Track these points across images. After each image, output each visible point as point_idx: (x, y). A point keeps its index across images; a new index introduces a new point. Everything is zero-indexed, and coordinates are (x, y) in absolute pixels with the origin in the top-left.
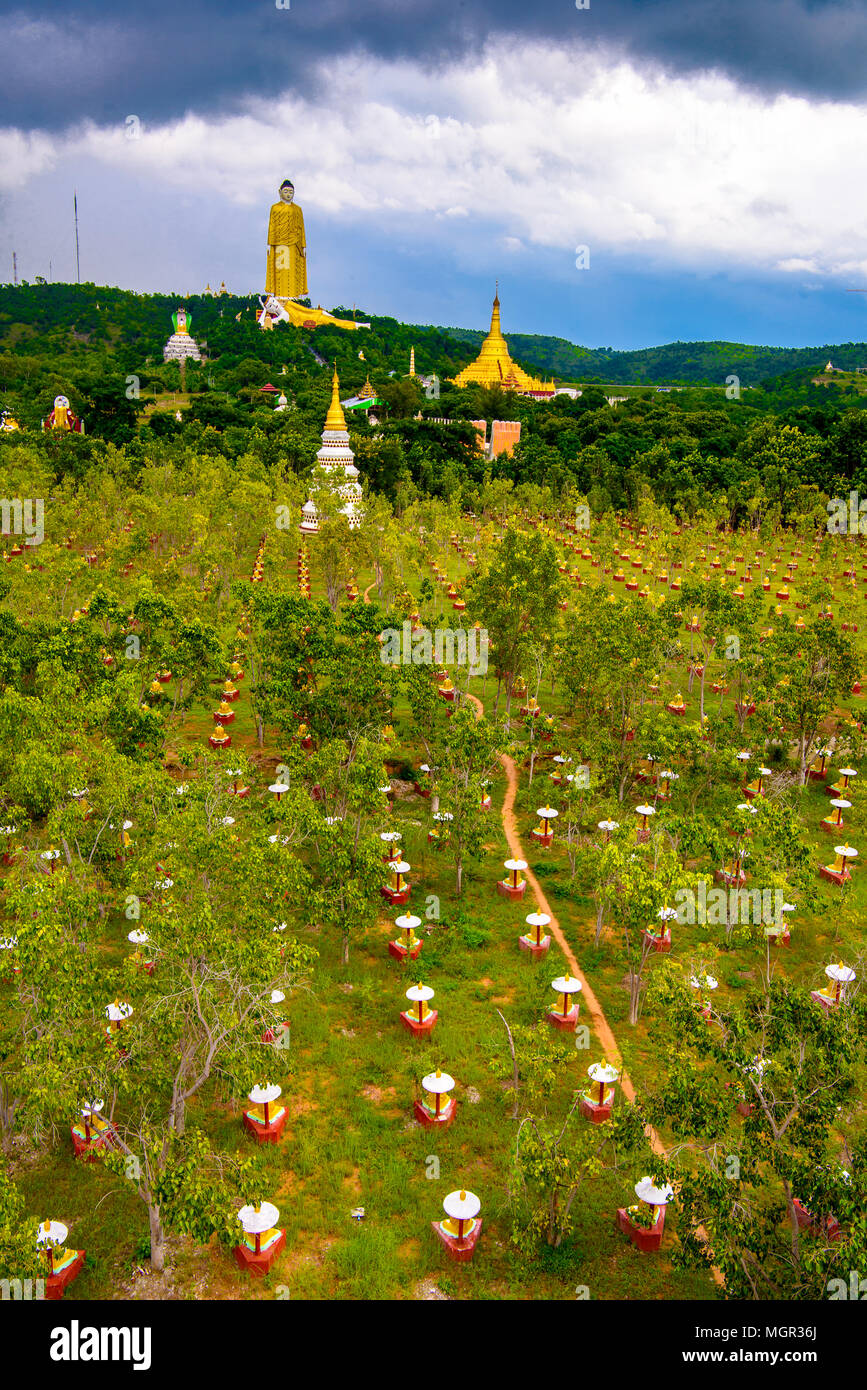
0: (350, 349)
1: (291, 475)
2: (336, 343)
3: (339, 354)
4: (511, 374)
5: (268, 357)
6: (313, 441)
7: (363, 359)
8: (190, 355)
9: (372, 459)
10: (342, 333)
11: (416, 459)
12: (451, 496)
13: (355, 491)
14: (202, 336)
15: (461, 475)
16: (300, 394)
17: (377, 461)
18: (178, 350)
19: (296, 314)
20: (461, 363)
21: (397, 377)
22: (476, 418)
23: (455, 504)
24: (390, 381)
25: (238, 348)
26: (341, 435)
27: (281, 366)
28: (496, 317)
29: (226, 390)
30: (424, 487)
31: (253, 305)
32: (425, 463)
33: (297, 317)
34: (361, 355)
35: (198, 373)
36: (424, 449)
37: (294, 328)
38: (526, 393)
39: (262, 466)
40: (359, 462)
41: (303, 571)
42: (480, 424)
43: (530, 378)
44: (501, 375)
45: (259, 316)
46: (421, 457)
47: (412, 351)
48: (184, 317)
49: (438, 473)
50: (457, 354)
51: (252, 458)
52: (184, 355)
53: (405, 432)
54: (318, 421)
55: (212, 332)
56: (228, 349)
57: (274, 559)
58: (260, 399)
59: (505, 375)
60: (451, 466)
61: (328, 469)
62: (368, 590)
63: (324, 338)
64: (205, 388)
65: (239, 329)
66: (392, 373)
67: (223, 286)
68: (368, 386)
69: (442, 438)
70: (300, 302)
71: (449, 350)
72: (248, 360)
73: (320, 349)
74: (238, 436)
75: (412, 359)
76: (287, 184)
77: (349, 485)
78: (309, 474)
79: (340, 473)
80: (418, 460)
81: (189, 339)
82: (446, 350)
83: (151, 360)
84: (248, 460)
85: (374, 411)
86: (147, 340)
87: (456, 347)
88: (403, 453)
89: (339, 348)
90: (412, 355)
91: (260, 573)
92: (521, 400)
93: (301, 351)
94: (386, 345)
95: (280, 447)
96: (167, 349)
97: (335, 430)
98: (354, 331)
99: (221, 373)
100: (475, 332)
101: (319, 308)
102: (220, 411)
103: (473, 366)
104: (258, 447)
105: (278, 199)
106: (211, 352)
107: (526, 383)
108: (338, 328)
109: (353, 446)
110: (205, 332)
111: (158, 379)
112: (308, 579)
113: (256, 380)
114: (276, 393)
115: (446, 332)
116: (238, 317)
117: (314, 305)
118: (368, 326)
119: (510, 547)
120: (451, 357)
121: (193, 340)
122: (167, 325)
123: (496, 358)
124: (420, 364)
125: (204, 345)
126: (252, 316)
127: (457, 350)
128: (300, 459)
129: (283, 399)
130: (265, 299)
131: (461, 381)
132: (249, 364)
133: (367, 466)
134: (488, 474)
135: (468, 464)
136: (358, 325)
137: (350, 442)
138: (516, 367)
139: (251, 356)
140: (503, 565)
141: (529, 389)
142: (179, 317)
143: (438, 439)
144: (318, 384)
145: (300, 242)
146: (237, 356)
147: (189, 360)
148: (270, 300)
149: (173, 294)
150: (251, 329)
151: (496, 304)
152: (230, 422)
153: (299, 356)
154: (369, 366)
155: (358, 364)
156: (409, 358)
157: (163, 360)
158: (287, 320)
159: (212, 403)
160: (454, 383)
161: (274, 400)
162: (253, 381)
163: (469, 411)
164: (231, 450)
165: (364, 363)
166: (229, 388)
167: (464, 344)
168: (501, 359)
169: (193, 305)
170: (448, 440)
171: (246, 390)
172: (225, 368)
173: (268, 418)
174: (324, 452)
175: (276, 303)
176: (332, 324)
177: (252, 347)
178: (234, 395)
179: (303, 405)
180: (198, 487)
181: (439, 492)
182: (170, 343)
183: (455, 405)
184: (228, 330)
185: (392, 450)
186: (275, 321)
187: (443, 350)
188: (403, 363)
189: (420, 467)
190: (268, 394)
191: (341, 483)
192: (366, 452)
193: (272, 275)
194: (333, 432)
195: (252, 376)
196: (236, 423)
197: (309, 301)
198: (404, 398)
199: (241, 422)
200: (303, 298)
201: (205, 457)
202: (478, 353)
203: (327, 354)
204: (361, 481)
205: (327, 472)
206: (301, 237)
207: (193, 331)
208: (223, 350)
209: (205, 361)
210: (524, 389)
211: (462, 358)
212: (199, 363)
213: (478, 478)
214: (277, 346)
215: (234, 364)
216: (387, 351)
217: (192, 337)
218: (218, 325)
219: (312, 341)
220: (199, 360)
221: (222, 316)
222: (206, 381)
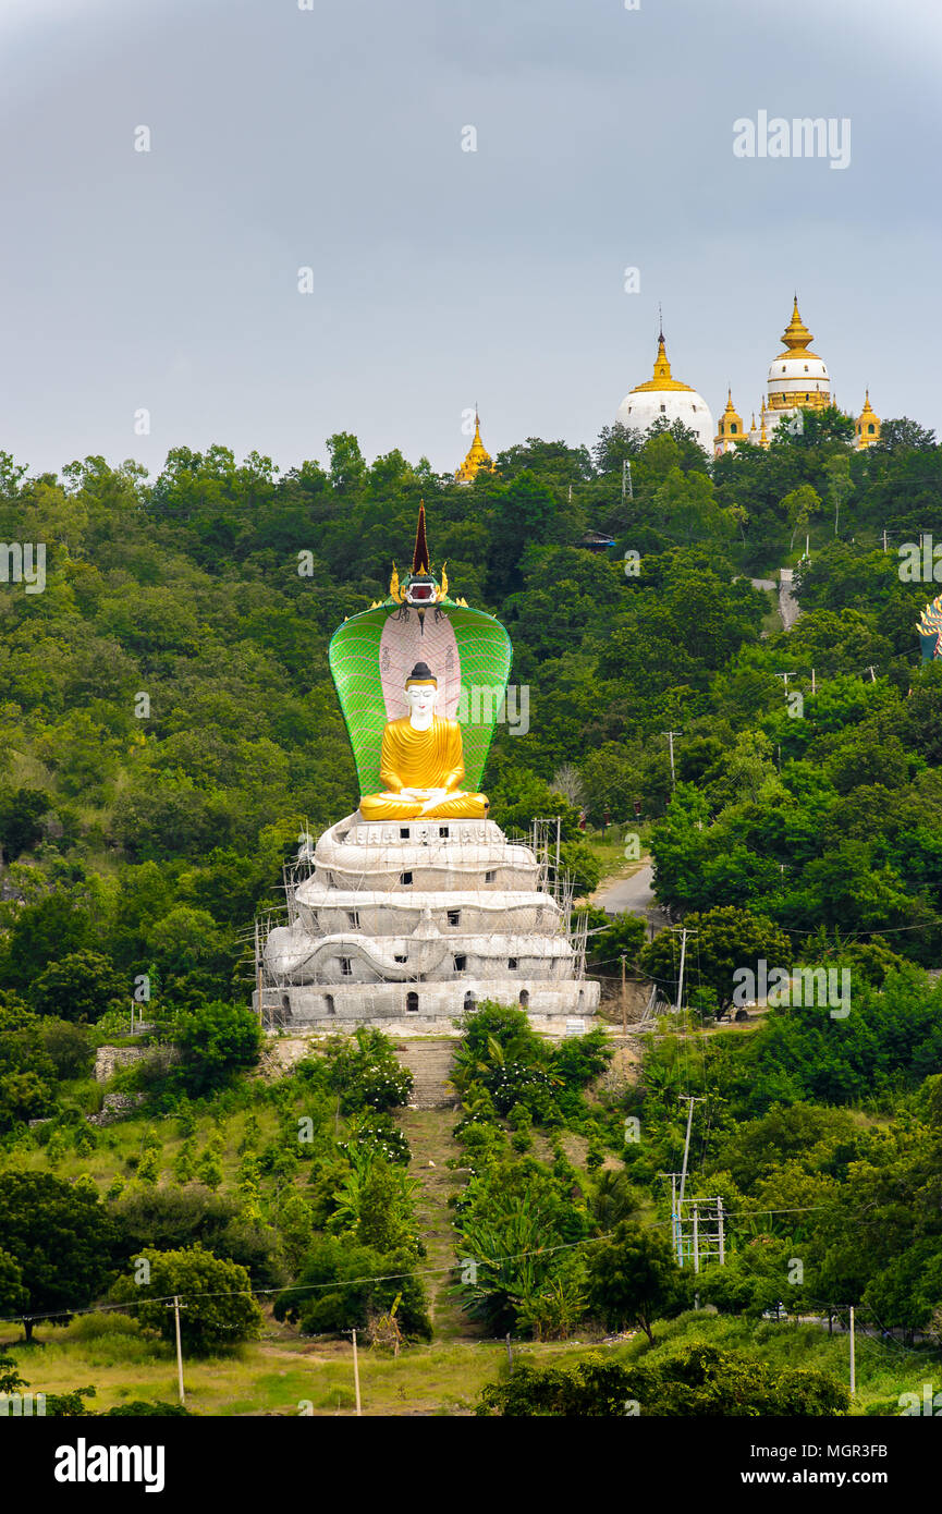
8: (500, 991)
18: (382, 950)
29: (836, 1293)
35: (575, 1148)
48: (435, 645)
52: (445, 995)
55: (695, 768)
81: (485, 843)
83: (134, 1059)
86: (107, 880)
96: (285, 949)
99: (792, 1145)
110: (631, 768)
111: (210, 1226)
122: (293, 733)
142: (398, 649)
149: (344, 447)
157: (245, 1052)
172: (827, 1090)
182: (310, 893)
184: (850, 744)
212: (583, 1061)
217: (515, 826)
220: (580, 1027)
221: (789, 613)
222: (647, 1221)
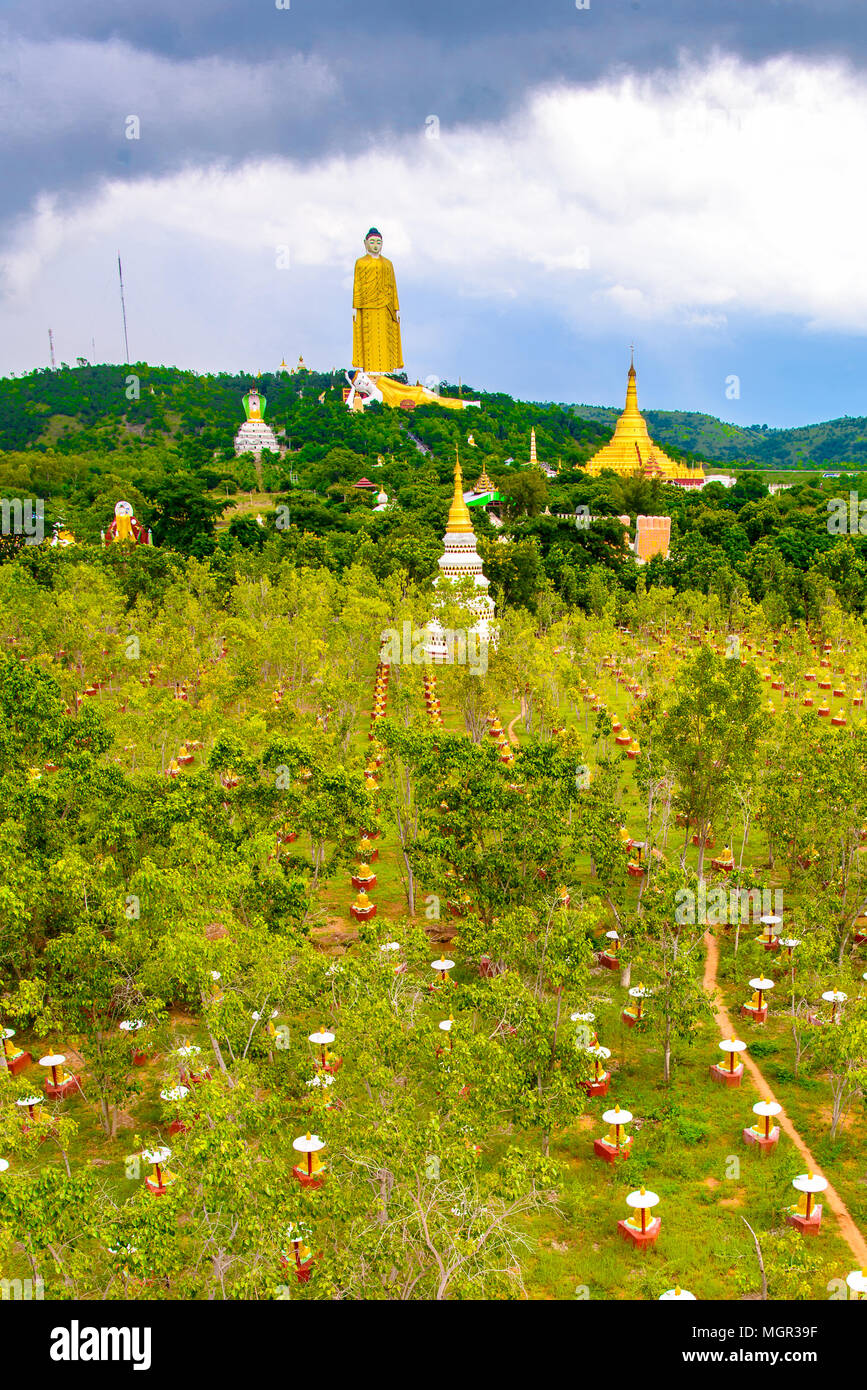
0: (457, 433)
1: (413, 589)
2: (441, 427)
3: (445, 440)
4: (652, 459)
5: (359, 445)
6: (431, 546)
7: (473, 445)
8: (266, 446)
9: (504, 566)
10: (447, 414)
11: (555, 565)
12: (604, 608)
13: (487, 606)
14: (280, 422)
15: (609, 582)
16: (402, 490)
17: (511, 569)
18: (251, 441)
19: (391, 392)
20: (591, 447)
21: (516, 465)
22: (616, 513)
23: (609, 619)
24: (509, 471)
25: (323, 435)
26: (467, 538)
27: (376, 457)
28: (632, 390)
29: (313, 488)
30: (566, 597)
31: (338, 383)
32: (566, 570)
33: (390, 395)
34: (471, 440)
35: (277, 467)
36: (565, 553)
37: (389, 409)
38: (670, 482)
39: (373, 578)
40: (491, 571)
41: (434, 704)
42: (625, 519)
43: (675, 464)
44: (640, 460)
45: (347, 396)
46: (562, 562)
47: (533, 434)
48: (256, 400)
49: (582, 580)
50: (585, 436)
51: (361, 568)
52: (259, 447)
53: (540, 532)
54: (430, 521)
55: (290, 417)
56: (311, 438)
57: (411, 691)
58: (356, 497)
59: (645, 460)
60: (598, 572)
61: (454, 580)
62: (513, 723)
63: (426, 421)
64: (287, 487)
65: (323, 413)
66: (509, 461)
67: (301, 360)
68: (485, 478)
69: (586, 539)
70: (395, 378)
71: (576, 431)
72: (337, 450)
73: (422, 434)
74: (337, 543)
75: (533, 443)
76: (374, 232)
77: (479, 598)
78: (429, 587)
79: (468, 585)
80: (557, 566)
81: (264, 427)
82: (572, 432)
83: (219, 454)
84: (357, 572)
85: (493, 507)
86: (214, 431)
87: (584, 428)
88: (540, 558)
89: (445, 432)
90: (533, 439)
91: (383, 707)
92: (668, 490)
93: (399, 437)
94: (501, 427)
95: (392, 555)
96: (238, 440)
97: (459, 532)
98: (462, 411)
99: (305, 467)
100: (604, 409)
101: (418, 385)
102: (312, 513)
103: (606, 450)
104: (367, 555)
105: (364, 252)
106: (292, 441)
107: (670, 469)
108: (441, 408)
109: (481, 551)
110: (282, 416)
111: (231, 477)
112: (439, 713)
113: (348, 474)
114: (373, 489)
115: (571, 409)
116: (321, 398)
117: (412, 380)
118: (477, 404)
119: (704, 668)
120: (579, 440)
121: (269, 428)
122: (238, 411)
123: (633, 440)
124: (543, 449)
125: (282, 433)
126: (338, 396)
127: (584, 431)
128: (417, 568)
129: (382, 497)
130: (352, 375)
131: (592, 468)
132: (339, 455)
133: (498, 575)
134: (641, 581)
135: (617, 569)
136: (465, 404)
137: (478, 546)
138: (657, 451)
139: (339, 446)
140: (697, 691)
141: (673, 477)
142: (251, 401)
143: (580, 540)
144: (422, 477)
145: (392, 304)
146: (322, 446)
147: (266, 452)
148: (359, 376)
149: (242, 372)
150: (339, 413)
151: (632, 373)
152: (324, 526)
153: (396, 443)
154: (481, 453)
155: (468, 452)
156: (529, 443)
157: (234, 454)
158: (380, 400)
159: (303, 504)
160: (584, 471)
161: (371, 498)
162: (344, 475)
163: (606, 504)
164: (333, 561)
165: (476, 450)
166: (317, 485)
167: (593, 425)
168: (640, 441)
169: (265, 385)
170: (590, 540)
171: (337, 487)
172: (309, 461)
173: (370, 520)
174: (446, 560)
175: (366, 380)
176: (435, 404)
177: (340, 435)
178: (322, 493)
179: (406, 503)
180: (300, 606)
181: (583, 604)
182: (241, 433)
183: (588, 498)
184: (311, 415)
185: (528, 554)
186: (367, 401)
187: (568, 431)
188: (521, 449)
189: (560, 574)
190: (365, 491)
191: (470, 596)
192: (498, 558)
193: (360, 345)
194: (457, 534)
195: (342, 470)
196: (333, 526)
197: (405, 375)
198: (531, 492)
199: (338, 526)
200: (398, 372)
201: (305, 570)
202: (611, 435)
203: (430, 440)
204: (493, 592)
205: (452, 583)
206: (393, 298)
207: (269, 416)
208: (304, 438)
209: (284, 452)
210: (667, 477)
211: (590, 441)
212: (278, 456)
213: (630, 585)
214: (370, 432)
215: (319, 456)
216: (502, 434)
217: (268, 425)
218: (298, 408)
219: (411, 425)
220: (277, 452)
221: (301, 397)
222: (287, 477)
